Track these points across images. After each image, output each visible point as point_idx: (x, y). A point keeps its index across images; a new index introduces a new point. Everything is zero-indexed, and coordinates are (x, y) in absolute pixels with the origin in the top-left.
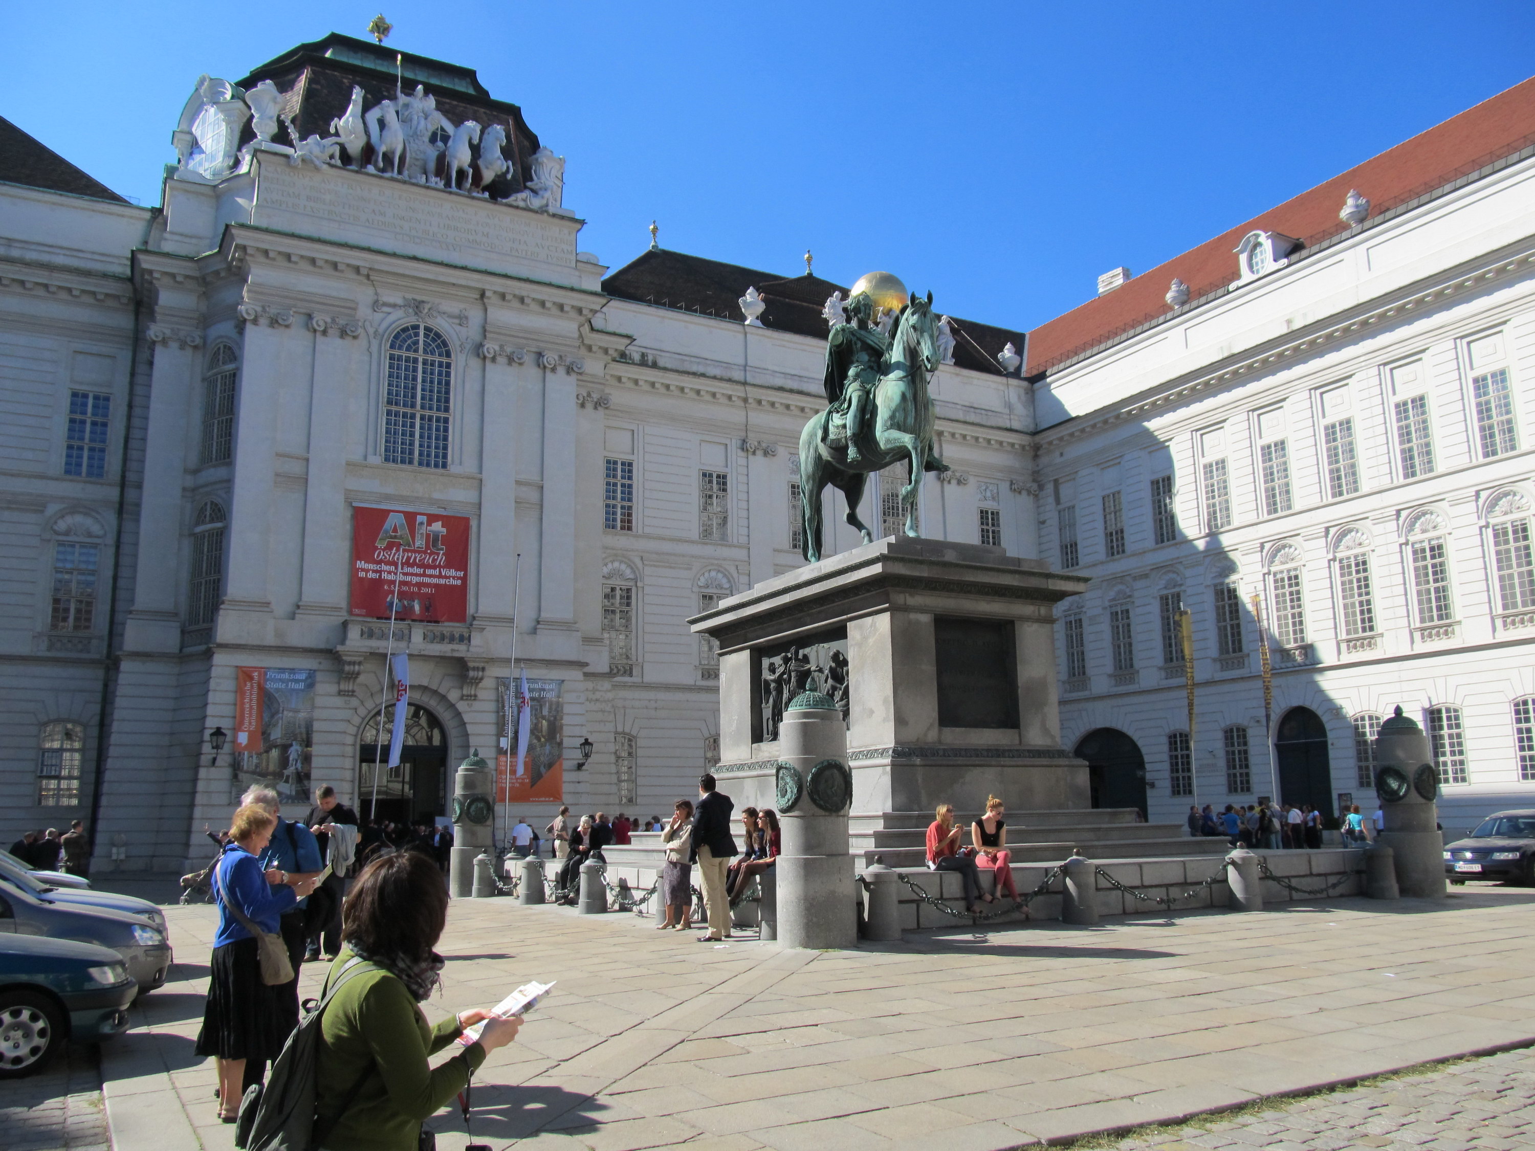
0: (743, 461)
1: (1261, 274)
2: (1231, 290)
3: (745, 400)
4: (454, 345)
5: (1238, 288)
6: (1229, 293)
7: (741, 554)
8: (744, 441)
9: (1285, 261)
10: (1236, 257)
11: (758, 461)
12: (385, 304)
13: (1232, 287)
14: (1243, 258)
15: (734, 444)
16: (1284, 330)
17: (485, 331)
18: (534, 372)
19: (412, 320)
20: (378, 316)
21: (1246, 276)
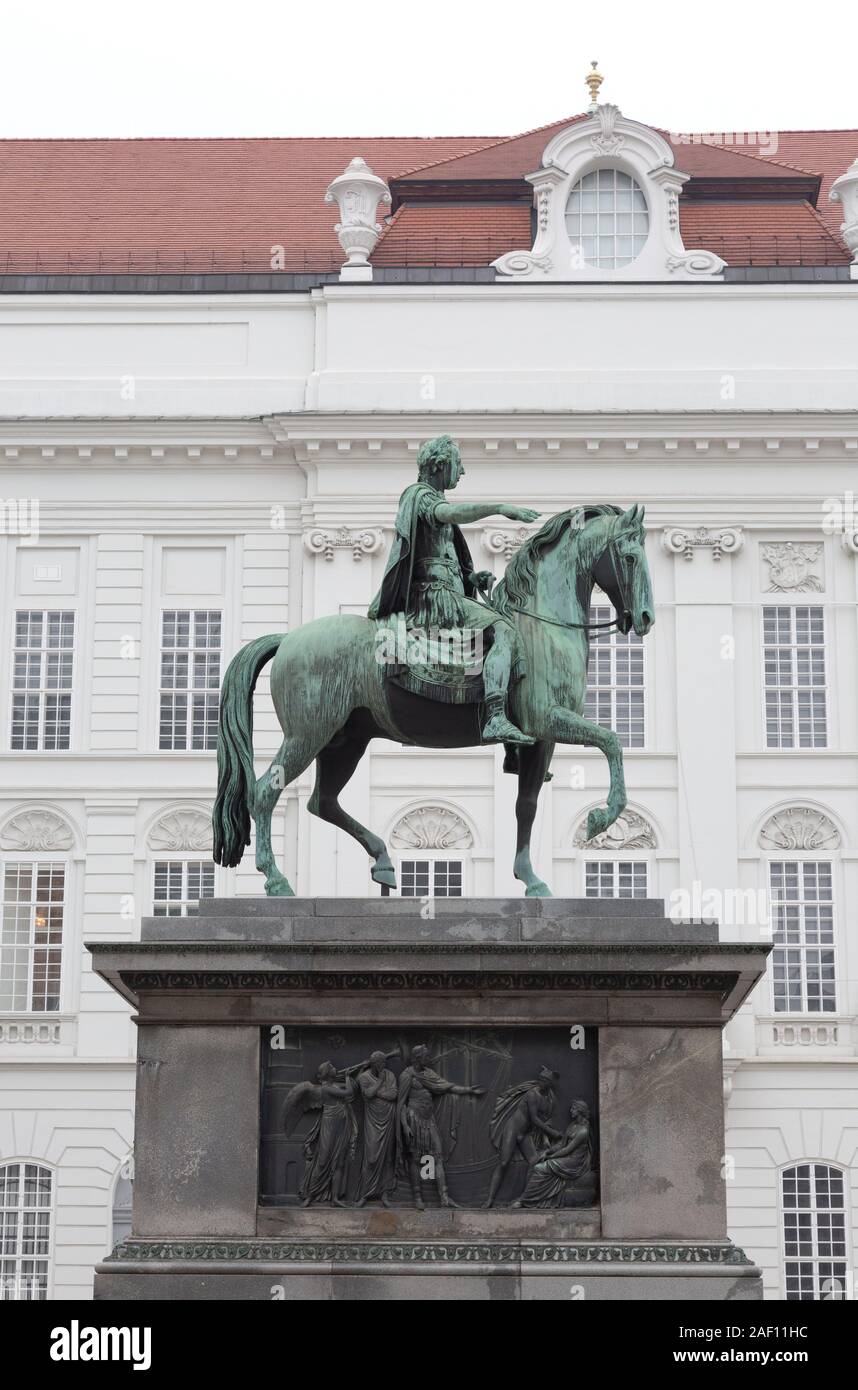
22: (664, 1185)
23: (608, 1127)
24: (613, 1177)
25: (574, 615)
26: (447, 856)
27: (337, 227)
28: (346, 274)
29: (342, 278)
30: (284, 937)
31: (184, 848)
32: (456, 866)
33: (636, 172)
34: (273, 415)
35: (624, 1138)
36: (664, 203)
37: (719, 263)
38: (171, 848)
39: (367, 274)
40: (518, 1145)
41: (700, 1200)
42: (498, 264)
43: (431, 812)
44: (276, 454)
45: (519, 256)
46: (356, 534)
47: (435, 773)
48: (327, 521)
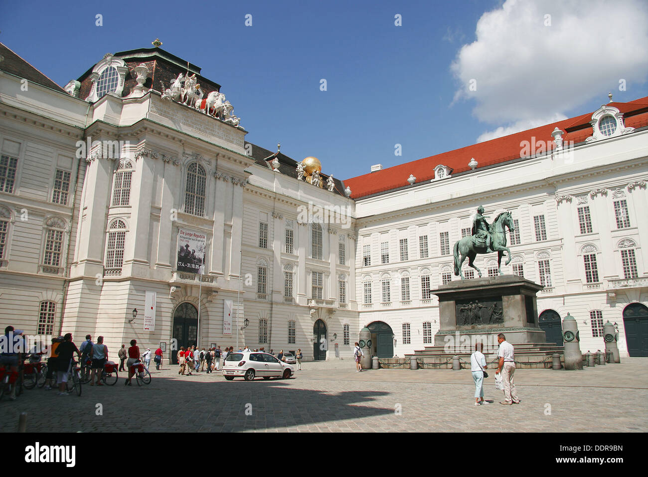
0: (272, 220)
1: (442, 178)
3: (275, 198)
4: (207, 171)
5: (434, 182)
6: (430, 182)
7: (270, 253)
8: (273, 213)
9: (450, 176)
10: (434, 171)
11: (277, 220)
12: (187, 154)
13: (432, 181)
14: (436, 173)
15: (270, 214)
16: (450, 198)
17: (217, 168)
18: (230, 184)
19: (195, 161)
20: (184, 158)
21: (437, 178)
22: (513, 319)
23: (505, 310)
24: (506, 318)
25: (502, 230)
26: (592, 253)
30: (457, 287)
31: (543, 258)
33: (612, 116)
34: (547, 178)
35: (506, 312)
36: (619, 120)
37: (633, 129)
38: (541, 258)
40: (492, 314)
41: (519, 321)
42: (586, 140)
43: (588, 245)
44: (549, 184)
45: (590, 138)
46: (566, 197)
47: (588, 238)
48: (560, 195)
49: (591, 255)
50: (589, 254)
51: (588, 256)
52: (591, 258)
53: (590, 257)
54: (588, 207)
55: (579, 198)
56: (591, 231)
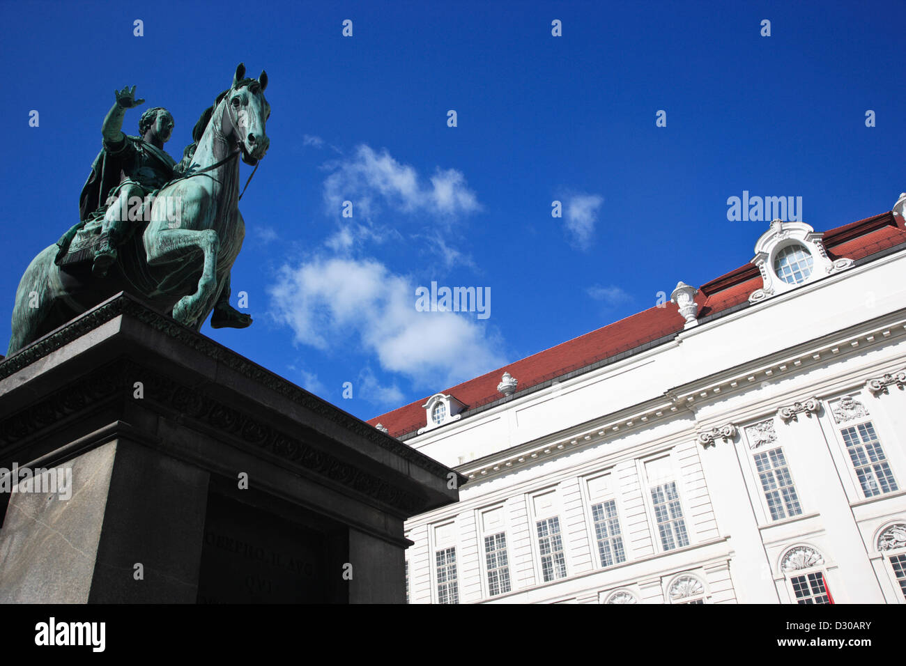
1: (441, 424)
2: (419, 433)
5: (424, 433)
6: (417, 435)
9: (459, 416)
10: (424, 410)
13: (421, 430)
14: (429, 412)
21: (431, 424)
26: (813, 570)
27: (679, 311)
28: (686, 327)
29: (685, 329)
31: (687, 595)
32: (819, 575)
33: (799, 241)
34: (669, 390)
36: (815, 248)
37: (849, 261)
38: (683, 596)
39: (696, 323)
42: (750, 299)
43: (795, 550)
44: (678, 407)
45: (759, 293)
46: (721, 430)
47: (791, 531)
48: (707, 429)
49: (811, 577)
50: (805, 572)
51: (802, 578)
52: (813, 584)
53: (808, 582)
54: (779, 451)
55: (754, 431)
56: (799, 511)
